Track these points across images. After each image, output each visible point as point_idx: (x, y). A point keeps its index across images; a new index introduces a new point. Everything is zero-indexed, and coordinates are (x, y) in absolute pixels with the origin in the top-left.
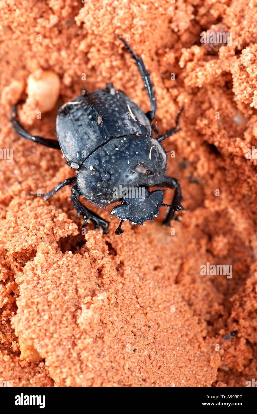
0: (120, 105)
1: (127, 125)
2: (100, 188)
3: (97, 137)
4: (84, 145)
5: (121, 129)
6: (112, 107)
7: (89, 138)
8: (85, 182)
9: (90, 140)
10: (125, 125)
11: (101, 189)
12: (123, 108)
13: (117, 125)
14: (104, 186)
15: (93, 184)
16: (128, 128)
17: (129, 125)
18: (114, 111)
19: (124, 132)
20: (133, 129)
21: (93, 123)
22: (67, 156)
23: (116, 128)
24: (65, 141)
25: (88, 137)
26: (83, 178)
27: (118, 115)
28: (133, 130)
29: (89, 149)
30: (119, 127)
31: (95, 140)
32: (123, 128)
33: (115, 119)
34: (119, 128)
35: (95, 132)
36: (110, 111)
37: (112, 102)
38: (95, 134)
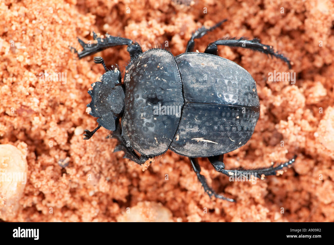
0: (220, 135)
1: (191, 126)
2: (143, 66)
3: (194, 90)
4: (193, 73)
5: (189, 118)
6: (221, 125)
7: (197, 81)
8: (158, 56)
9: (194, 81)
10: (193, 125)
11: (141, 67)
12: (214, 135)
13: (196, 117)
14: (142, 71)
15: (150, 62)
16: (187, 127)
17: (191, 129)
18: (215, 123)
19: (185, 119)
20: (184, 130)
21: (211, 95)
22: (196, 54)
23: (193, 113)
24: (213, 61)
25: (200, 82)
26: (162, 56)
27: (207, 124)
28: (182, 130)
29: (186, 75)
30: (192, 118)
31: (191, 86)
32: (189, 121)
33: (204, 119)
34: (191, 116)
35: (201, 91)
36: (216, 119)
37: (228, 128)
38: (197, 90)
